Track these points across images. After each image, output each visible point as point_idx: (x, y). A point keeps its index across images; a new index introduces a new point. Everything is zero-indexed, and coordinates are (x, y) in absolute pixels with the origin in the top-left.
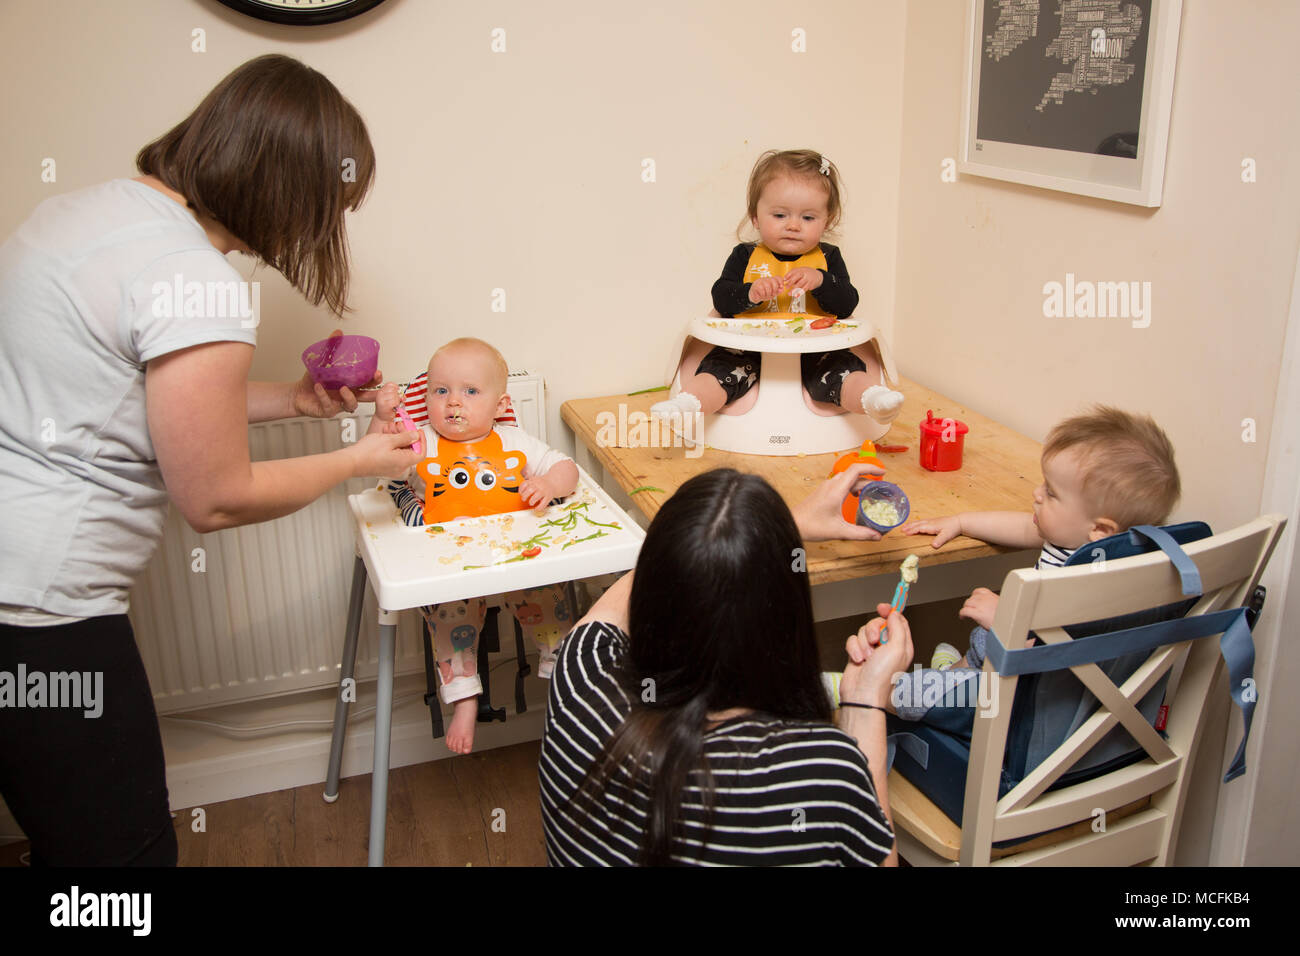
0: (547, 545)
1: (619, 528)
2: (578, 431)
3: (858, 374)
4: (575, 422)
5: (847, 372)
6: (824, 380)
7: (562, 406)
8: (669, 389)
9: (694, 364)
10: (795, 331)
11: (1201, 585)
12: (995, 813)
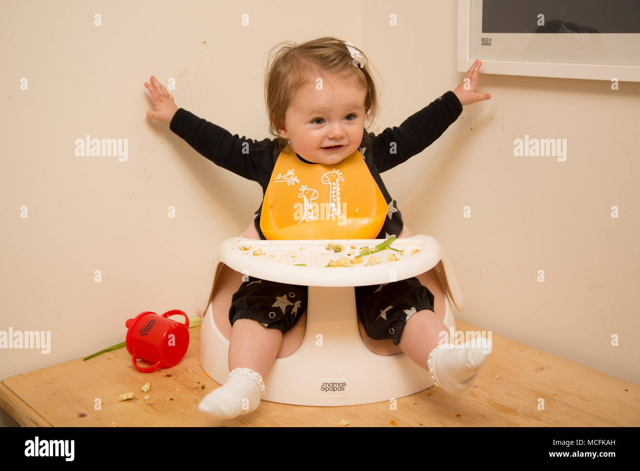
5: (413, 310)
6: (383, 315)
8: (200, 325)
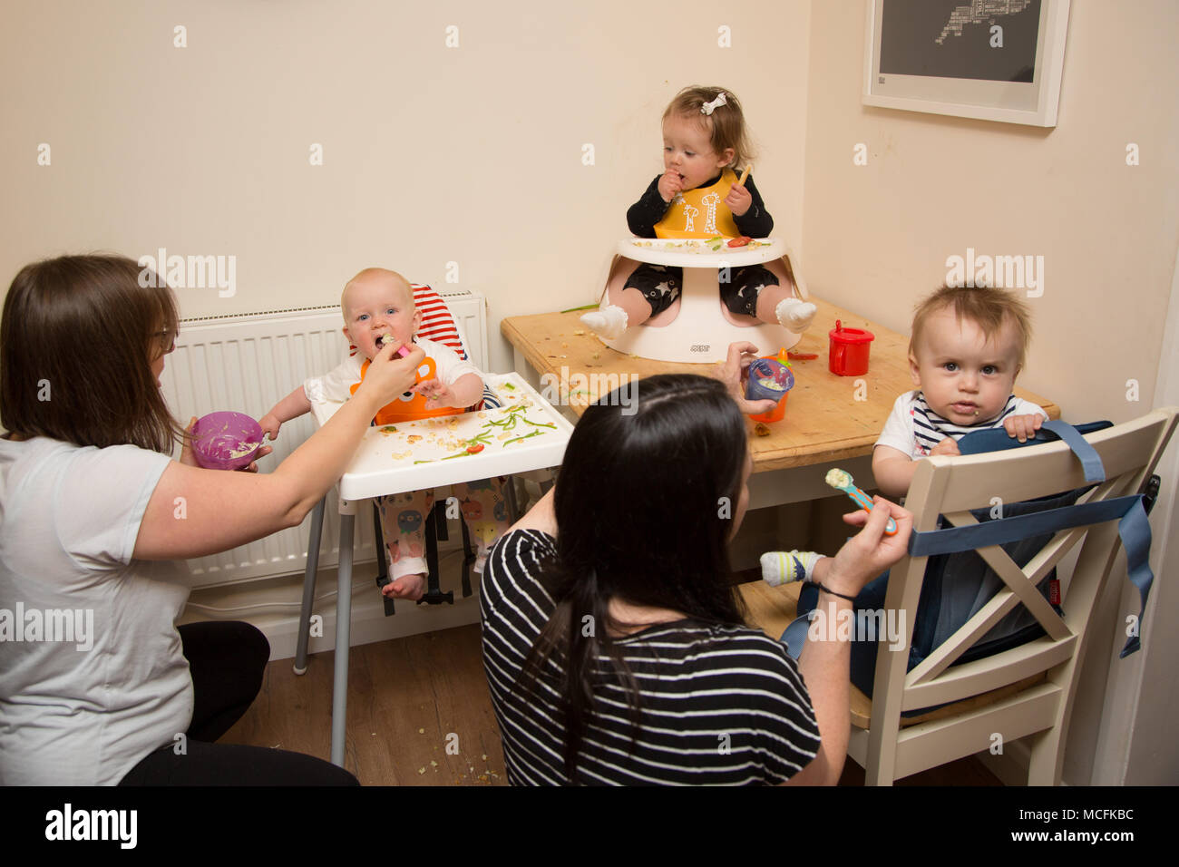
0: (489, 443)
1: (555, 428)
2: (516, 343)
3: (772, 288)
4: (513, 337)
7: (502, 323)
9: (622, 280)
10: (714, 249)
11: (1103, 472)
12: (904, 685)
